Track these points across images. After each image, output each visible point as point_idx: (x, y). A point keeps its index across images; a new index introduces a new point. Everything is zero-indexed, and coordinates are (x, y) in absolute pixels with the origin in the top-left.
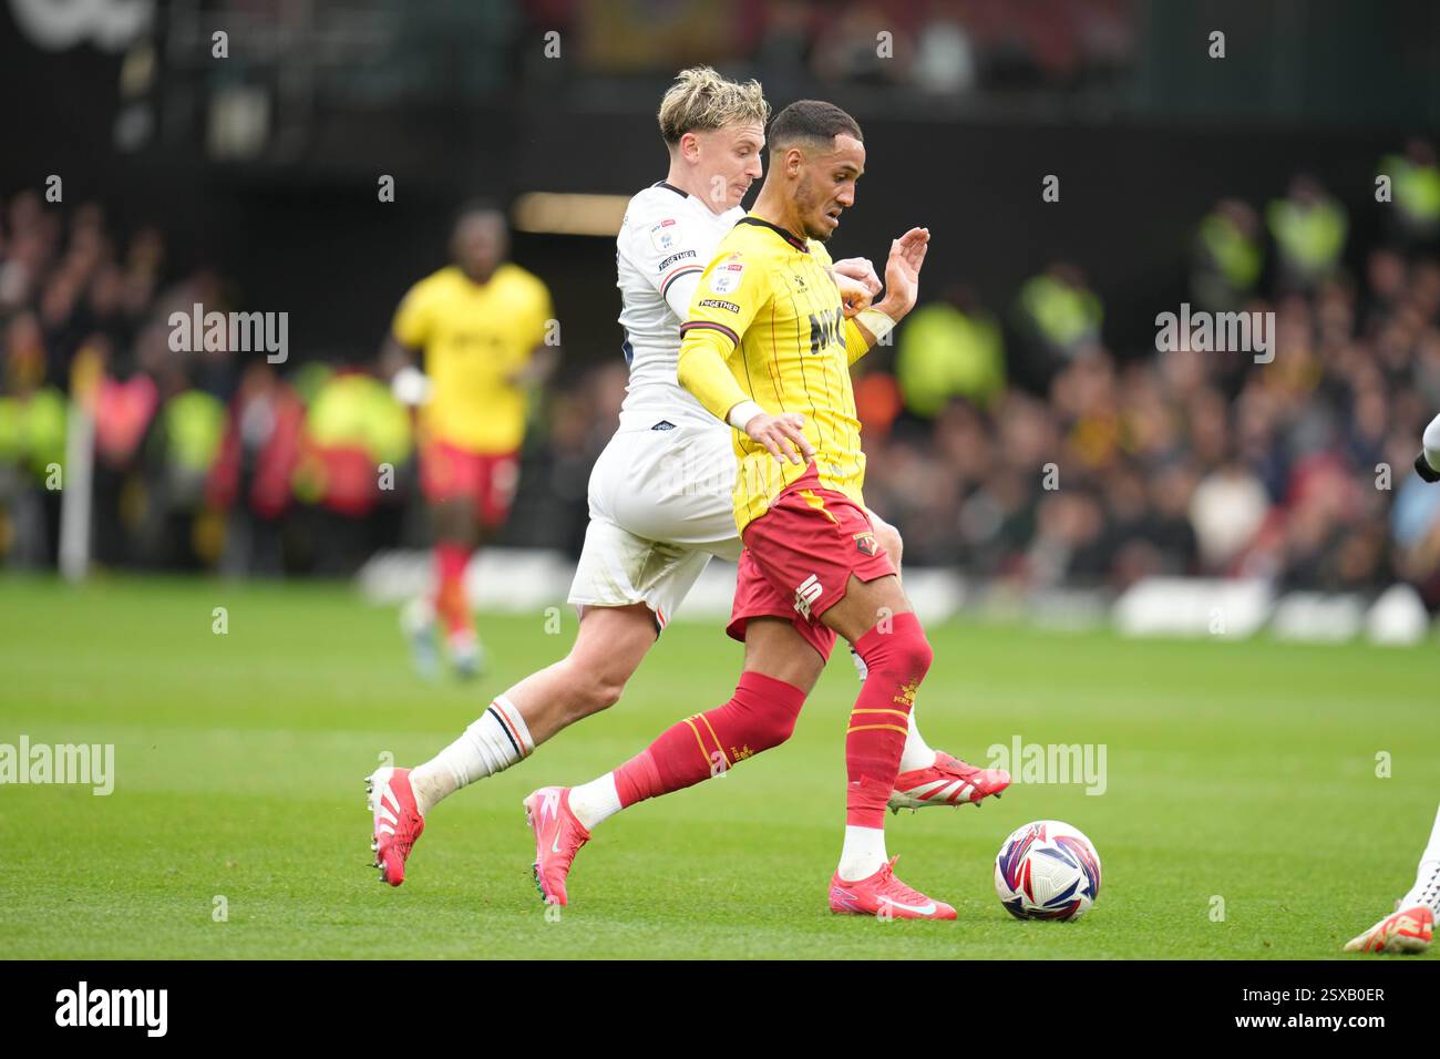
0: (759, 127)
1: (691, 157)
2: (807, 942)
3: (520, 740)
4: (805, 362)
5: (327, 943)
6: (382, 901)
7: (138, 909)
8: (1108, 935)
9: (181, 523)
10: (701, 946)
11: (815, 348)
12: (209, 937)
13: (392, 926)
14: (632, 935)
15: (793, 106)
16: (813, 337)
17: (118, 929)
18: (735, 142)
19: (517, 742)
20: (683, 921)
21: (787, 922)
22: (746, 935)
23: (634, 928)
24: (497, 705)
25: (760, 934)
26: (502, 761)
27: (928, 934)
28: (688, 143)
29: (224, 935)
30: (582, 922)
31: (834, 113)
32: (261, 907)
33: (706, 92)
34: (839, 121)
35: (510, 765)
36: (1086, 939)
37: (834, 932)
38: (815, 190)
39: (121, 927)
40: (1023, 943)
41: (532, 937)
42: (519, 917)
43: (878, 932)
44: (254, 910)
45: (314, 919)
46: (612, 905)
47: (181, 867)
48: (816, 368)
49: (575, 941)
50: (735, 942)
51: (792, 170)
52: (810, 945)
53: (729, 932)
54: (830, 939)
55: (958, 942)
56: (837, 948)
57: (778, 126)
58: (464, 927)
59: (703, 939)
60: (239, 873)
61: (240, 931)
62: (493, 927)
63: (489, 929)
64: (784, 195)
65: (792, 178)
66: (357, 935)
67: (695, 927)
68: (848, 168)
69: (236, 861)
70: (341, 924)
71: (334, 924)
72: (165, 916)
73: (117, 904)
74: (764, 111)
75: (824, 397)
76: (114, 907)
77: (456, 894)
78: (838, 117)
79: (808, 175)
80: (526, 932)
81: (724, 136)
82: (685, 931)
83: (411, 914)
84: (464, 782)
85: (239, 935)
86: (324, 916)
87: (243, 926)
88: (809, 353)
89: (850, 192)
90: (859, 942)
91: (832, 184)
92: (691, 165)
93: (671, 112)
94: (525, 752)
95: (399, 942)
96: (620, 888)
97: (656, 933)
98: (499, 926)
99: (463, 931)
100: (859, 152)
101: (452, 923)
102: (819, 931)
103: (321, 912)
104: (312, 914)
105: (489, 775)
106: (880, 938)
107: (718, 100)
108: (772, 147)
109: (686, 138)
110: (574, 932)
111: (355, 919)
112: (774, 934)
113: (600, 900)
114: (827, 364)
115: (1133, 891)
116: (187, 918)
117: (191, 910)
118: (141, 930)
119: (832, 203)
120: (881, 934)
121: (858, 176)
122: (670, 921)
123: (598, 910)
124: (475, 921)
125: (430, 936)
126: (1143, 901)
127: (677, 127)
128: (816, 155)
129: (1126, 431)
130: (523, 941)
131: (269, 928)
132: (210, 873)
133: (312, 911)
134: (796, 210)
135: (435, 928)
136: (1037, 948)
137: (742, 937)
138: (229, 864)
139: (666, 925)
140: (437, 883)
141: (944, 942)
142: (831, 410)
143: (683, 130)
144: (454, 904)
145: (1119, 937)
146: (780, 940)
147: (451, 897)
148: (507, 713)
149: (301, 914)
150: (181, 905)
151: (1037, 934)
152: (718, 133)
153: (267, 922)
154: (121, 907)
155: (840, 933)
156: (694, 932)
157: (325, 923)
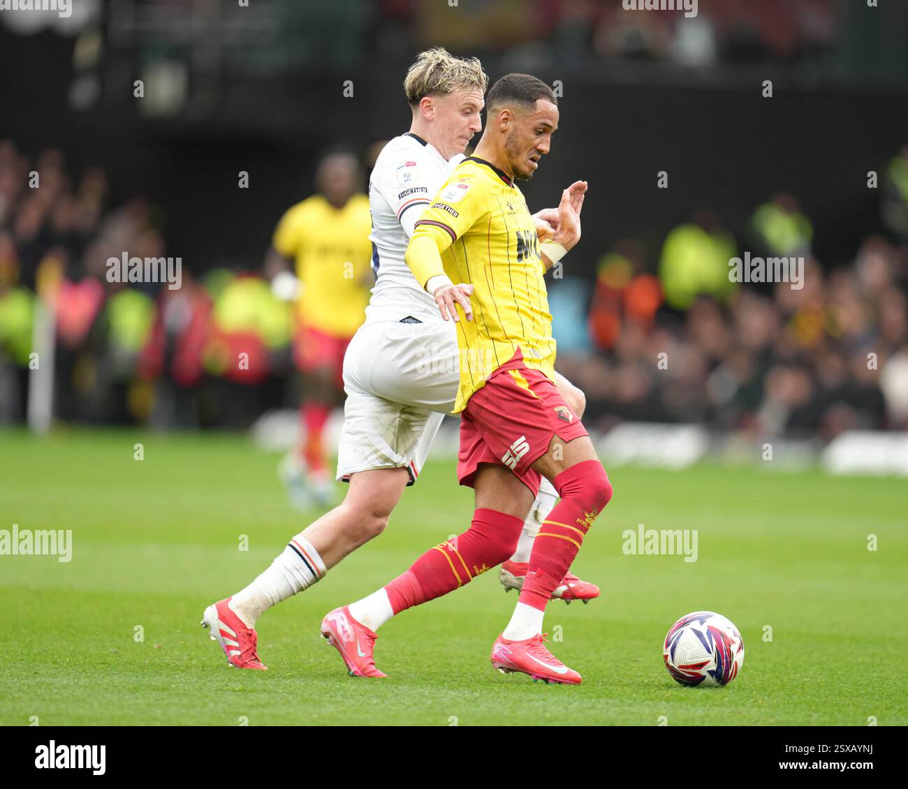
0: (481, 93)
1: (428, 115)
2: (590, 705)
3: (315, 566)
4: (512, 268)
5: (229, 705)
6: (270, 674)
7: (88, 680)
8: (817, 700)
9: (120, 389)
10: (510, 708)
11: (520, 257)
12: (140, 701)
13: (277, 693)
14: (459, 700)
15: (505, 78)
16: (519, 249)
17: (73, 696)
18: (461, 104)
19: (313, 568)
20: (496, 689)
21: (574, 690)
22: (544, 700)
23: (460, 694)
24: (295, 542)
25: (555, 699)
26: (303, 583)
27: (682, 699)
28: (426, 104)
29: (152, 699)
30: (421, 690)
31: (536, 83)
32: (180, 678)
33: (439, 66)
34: (540, 89)
35: (309, 585)
36: (801, 703)
37: (611, 698)
38: (520, 140)
39: (74, 693)
40: (753, 707)
41: (383, 702)
42: (373, 686)
43: (644, 698)
44: (174, 680)
45: (218, 688)
46: (443, 678)
47: (119, 648)
48: (521, 273)
49: (415, 704)
50: (536, 705)
51: (503, 125)
52: (592, 708)
53: (531, 698)
54: (607, 703)
55: (704, 705)
56: (613, 710)
57: (494, 92)
58: (332, 694)
59: (512, 703)
60: (164, 652)
61: (163, 696)
62: (354, 693)
63: (351, 695)
64: (497, 145)
65: (503, 132)
66: (252, 700)
67: (506, 694)
68: (545, 124)
69: (160, 644)
70: (240, 691)
71: (234, 691)
72: (108, 685)
73: (72, 677)
74: (484, 81)
75: (525, 296)
76: (69, 679)
77: (326, 669)
78: (539, 86)
79: (515, 129)
80: (378, 697)
81: (452, 99)
82: (498, 697)
83: (292, 684)
84: (275, 601)
85: (163, 699)
86: (227, 685)
87: (165, 693)
88: (515, 260)
89: (547, 141)
90: (630, 705)
91: (534, 136)
92: (427, 121)
93: (414, 82)
94: (319, 574)
95: (283, 705)
96: (449, 664)
97: (476, 699)
98: (358, 693)
99: (331, 697)
100: (554, 113)
101: (323, 691)
102: (599, 697)
103: (225, 683)
104: (218, 684)
105: (294, 594)
106: (646, 702)
107: (449, 72)
108: (490, 108)
109: (425, 101)
110: (414, 697)
111: (250, 688)
112: (566, 699)
113: (435, 673)
114: (529, 270)
115: (836, 667)
116: (124, 687)
117: (127, 680)
118: (89, 696)
119: (533, 151)
120: (646, 699)
121: (553, 130)
122: (487, 689)
123: (433, 681)
124: (340, 689)
125: (307, 701)
126: (844, 675)
127: (418, 93)
128: (521, 115)
129: (832, 321)
130: (376, 704)
131: (186, 694)
132: (142, 653)
133: (218, 681)
134: (506, 156)
135: (311, 695)
136: (763, 710)
137: (542, 702)
138: (155, 646)
139: (484, 692)
140: (312, 661)
141: (693, 705)
142: (531, 306)
143: (422, 96)
144: (324, 676)
145: (826, 702)
146: (570, 703)
147: (322, 671)
148: (304, 547)
149: (209, 684)
150: (119, 677)
151: (763, 700)
152: (447, 97)
153: (184, 690)
154: (74, 679)
155: (615, 699)
156: (505, 697)
157: (228, 690)
